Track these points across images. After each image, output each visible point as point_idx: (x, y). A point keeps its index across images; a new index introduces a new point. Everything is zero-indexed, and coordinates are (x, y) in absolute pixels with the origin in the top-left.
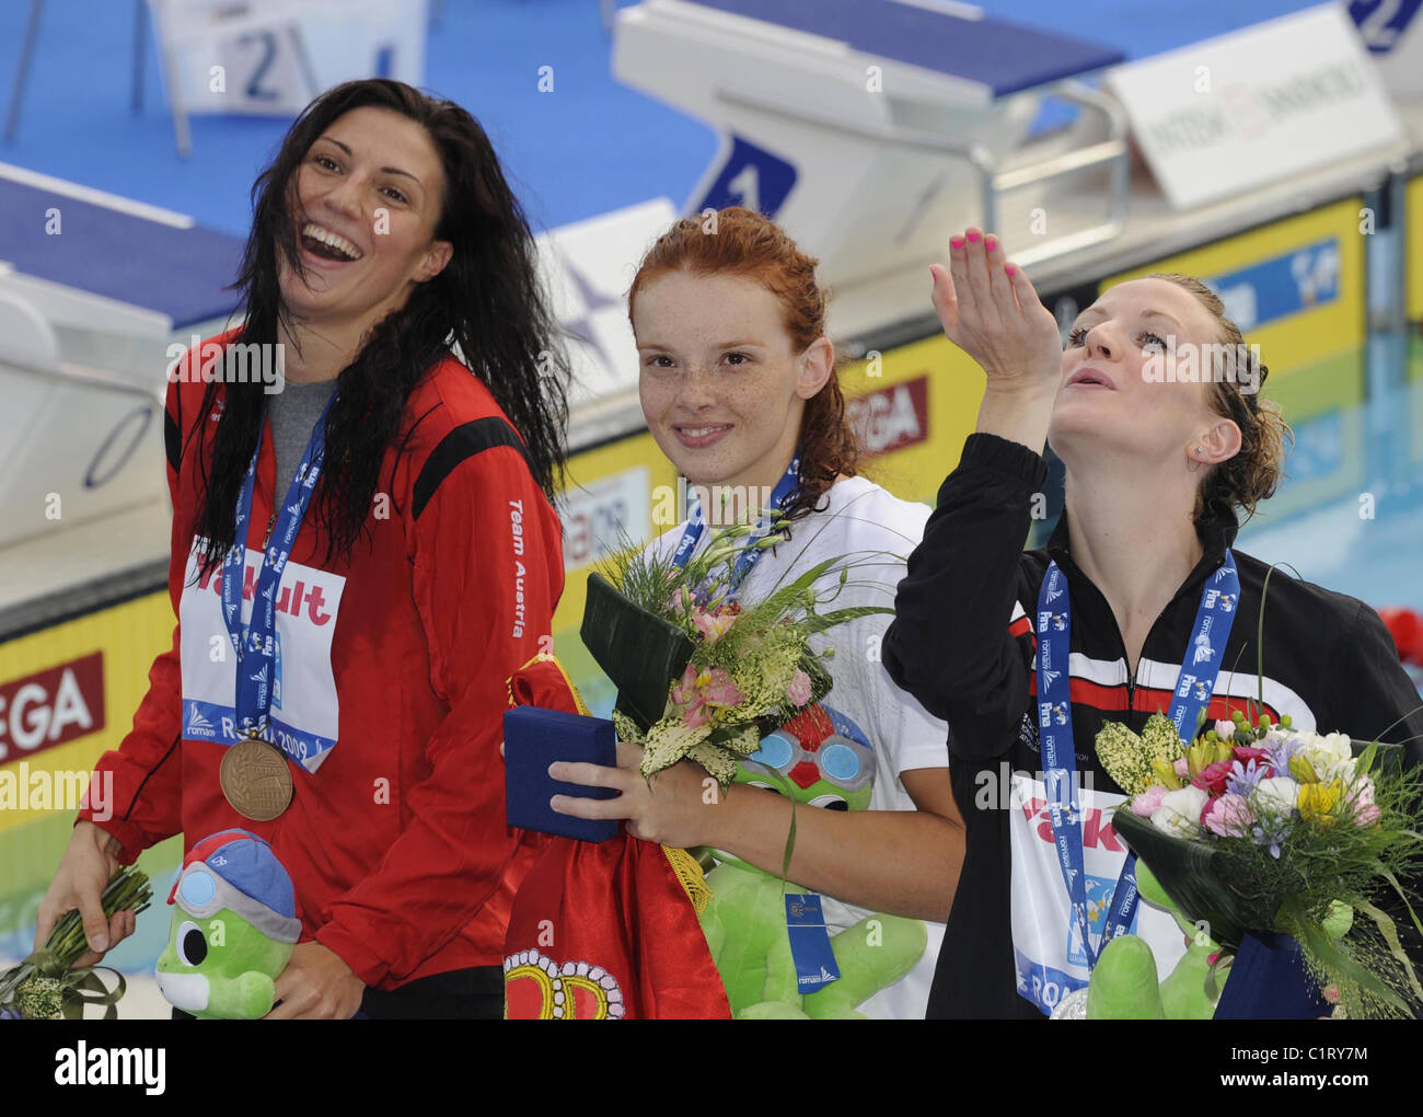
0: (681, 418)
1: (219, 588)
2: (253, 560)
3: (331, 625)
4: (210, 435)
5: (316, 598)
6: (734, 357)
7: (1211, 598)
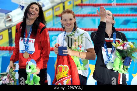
0: (67, 24)
1: (23, 41)
2: (26, 39)
3: (34, 43)
4: (21, 30)
5: (32, 41)
6: (71, 19)
7: (114, 33)
